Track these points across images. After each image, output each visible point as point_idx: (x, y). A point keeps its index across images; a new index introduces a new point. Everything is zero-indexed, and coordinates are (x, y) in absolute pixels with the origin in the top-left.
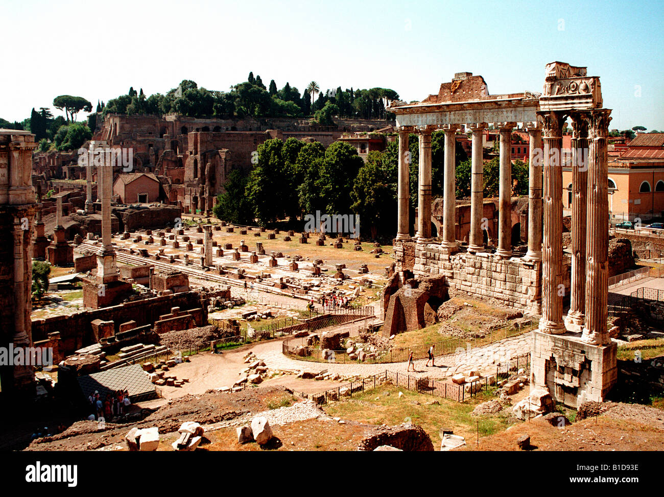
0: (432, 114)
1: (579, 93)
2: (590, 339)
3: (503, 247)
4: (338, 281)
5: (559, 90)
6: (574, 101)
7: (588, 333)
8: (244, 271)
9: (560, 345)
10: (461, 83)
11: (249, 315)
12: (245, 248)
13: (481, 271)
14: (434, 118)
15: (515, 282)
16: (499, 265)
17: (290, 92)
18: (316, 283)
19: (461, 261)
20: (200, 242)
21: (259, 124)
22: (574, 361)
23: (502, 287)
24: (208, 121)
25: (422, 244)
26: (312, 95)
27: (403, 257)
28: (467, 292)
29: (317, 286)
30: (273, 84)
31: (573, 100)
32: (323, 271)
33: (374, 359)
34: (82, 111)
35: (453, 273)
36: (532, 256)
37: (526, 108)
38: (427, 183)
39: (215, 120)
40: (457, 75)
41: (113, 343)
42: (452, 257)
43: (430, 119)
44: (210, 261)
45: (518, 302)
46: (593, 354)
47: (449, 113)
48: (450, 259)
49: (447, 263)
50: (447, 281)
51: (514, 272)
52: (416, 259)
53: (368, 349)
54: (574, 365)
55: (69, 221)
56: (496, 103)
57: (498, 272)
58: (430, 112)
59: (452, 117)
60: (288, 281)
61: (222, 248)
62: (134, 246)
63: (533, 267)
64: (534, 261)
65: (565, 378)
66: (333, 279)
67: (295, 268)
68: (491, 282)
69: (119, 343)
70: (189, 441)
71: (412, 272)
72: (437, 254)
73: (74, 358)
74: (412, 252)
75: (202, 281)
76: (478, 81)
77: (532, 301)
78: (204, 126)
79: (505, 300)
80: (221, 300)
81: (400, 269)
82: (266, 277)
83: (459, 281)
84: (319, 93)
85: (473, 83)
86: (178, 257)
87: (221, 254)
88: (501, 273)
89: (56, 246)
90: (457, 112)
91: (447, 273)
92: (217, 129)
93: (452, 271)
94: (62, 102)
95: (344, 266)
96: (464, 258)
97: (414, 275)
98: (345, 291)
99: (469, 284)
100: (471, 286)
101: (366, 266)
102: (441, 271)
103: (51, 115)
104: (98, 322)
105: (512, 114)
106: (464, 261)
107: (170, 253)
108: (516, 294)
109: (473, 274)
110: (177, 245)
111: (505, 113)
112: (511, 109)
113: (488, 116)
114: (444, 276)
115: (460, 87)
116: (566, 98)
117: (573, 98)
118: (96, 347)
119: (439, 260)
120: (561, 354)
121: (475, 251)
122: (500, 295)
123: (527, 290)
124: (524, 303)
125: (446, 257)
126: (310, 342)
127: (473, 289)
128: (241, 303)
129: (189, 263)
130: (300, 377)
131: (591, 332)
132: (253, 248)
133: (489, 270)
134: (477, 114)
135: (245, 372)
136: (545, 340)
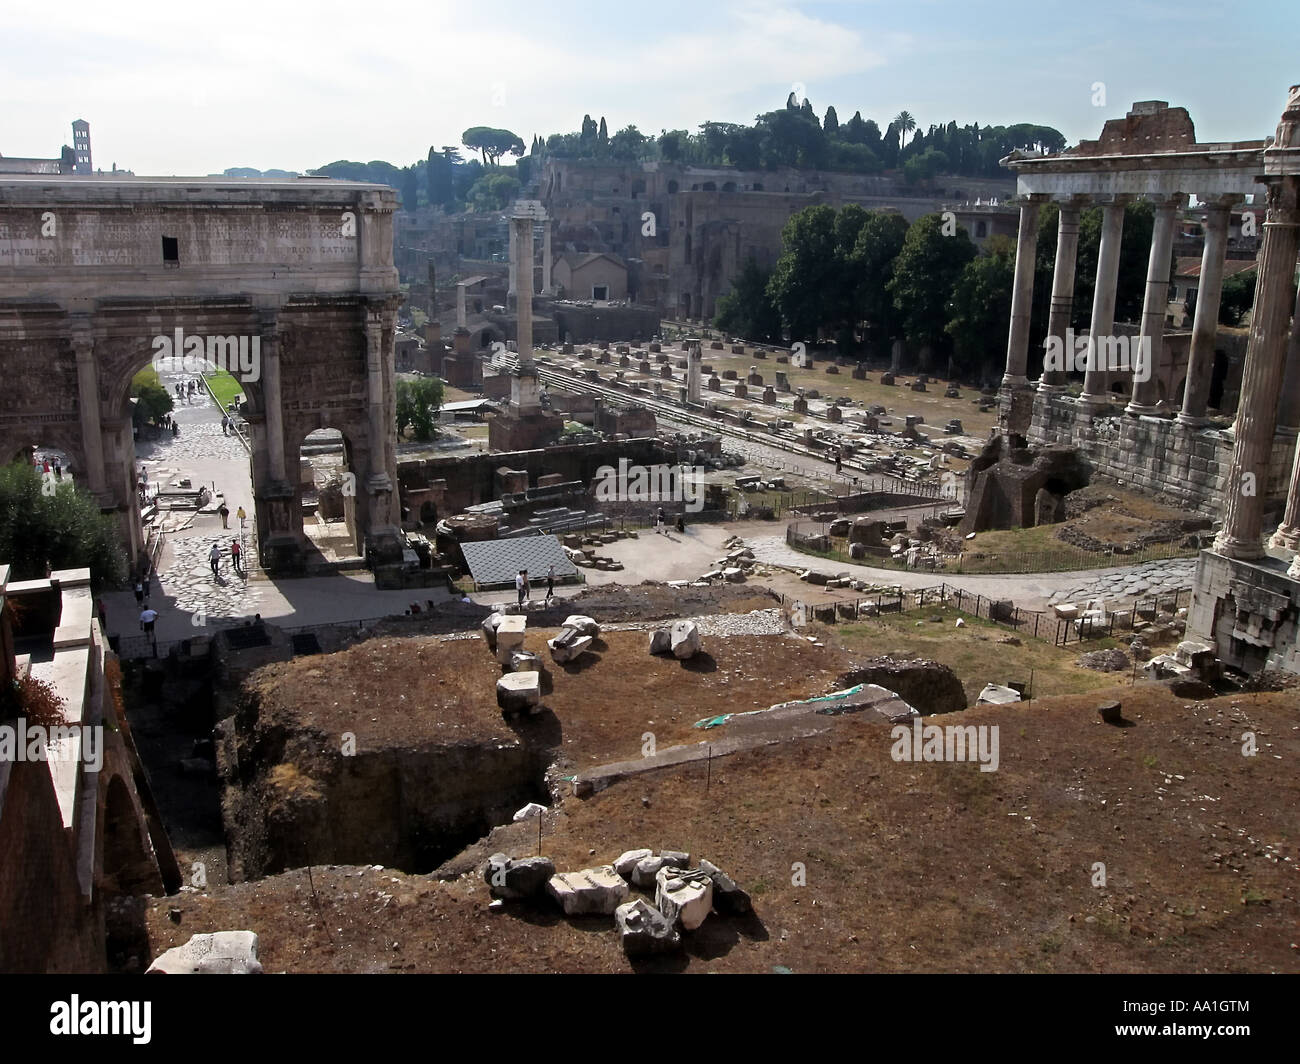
0: (1083, 174)
3: (1190, 410)
4: (905, 441)
8: (749, 414)
9: (1246, 578)
10: (1143, 120)
11: (748, 481)
12: (756, 380)
13: (1146, 446)
14: (1088, 181)
15: (1206, 470)
16: (1179, 439)
17: (861, 129)
18: (868, 442)
19: (1111, 426)
20: (683, 365)
21: (803, 180)
22: (1268, 605)
23: (1180, 476)
24: (714, 173)
26: (901, 134)
27: (1012, 412)
28: (1117, 479)
29: (868, 447)
30: (831, 114)
32: (883, 424)
33: (931, 567)
34: (508, 154)
35: (1095, 446)
38: (1064, 294)
39: (725, 173)
40: (1138, 106)
41: (522, 502)
42: (1097, 420)
43: (1080, 184)
44: (696, 396)
47: (1115, 173)
48: (1092, 423)
49: (1087, 428)
50: (1084, 458)
51: (1205, 453)
52: (1033, 417)
53: (926, 549)
54: (1268, 612)
55: (479, 322)
56: (1206, 157)
58: (1079, 172)
59: (1121, 181)
60: (820, 436)
61: (719, 378)
62: (578, 365)
65: (1249, 631)
66: (898, 439)
67: (835, 416)
68: (1161, 466)
69: (530, 503)
70: (573, 639)
71: (1025, 438)
72: (1070, 413)
73: (460, 518)
74: (1027, 405)
75: (681, 425)
76: (1176, 118)
78: (708, 180)
79: (1183, 499)
80: (703, 455)
81: (1005, 431)
82: (786, 425)
83: (1104, 460)
84: (915, 130)
85: (1167, 121)
86: (645, 386)
87: (715, 386)
88: (1181, 452)
89: (456, 357)
90: (1130, 173)
91: (1085, 445)
92: (729, 186)
93: (1094, 443)
94: (475, 138)
95: (921, 421)
96: (1118, 423)
97: (1027, 443)
98: (916, 459)
99: (1123, 466)
100: (1124, 470)
101: (958, 423)
102: (1074, 440)
103: (460, 159)
104: (504, 471)
105: (1236, 180)
106: (1117, 427)
107: (633, 378)
108: (1205, 490)
109: (1131, 450)
110: (645, 368)
111: (1222, 177)
112: (1234, 170)
113: (1189, 181)
114: (1079, 450)
118: (496, 505)
119: (1073, 422)
120: (1246, 592)
121: (1138, 412)
122: (1175, 489)
124: (1217, 505)
125: (1088, 418)
126: (835, 531)
127: (1127, 475)
128: (738, 462)
129: (662, 396)
130: (804, 579)
132: (771, 381)
133: (1161, 446)
134: (1169, 178)
135: (721, 563)
136: (1222, 567)
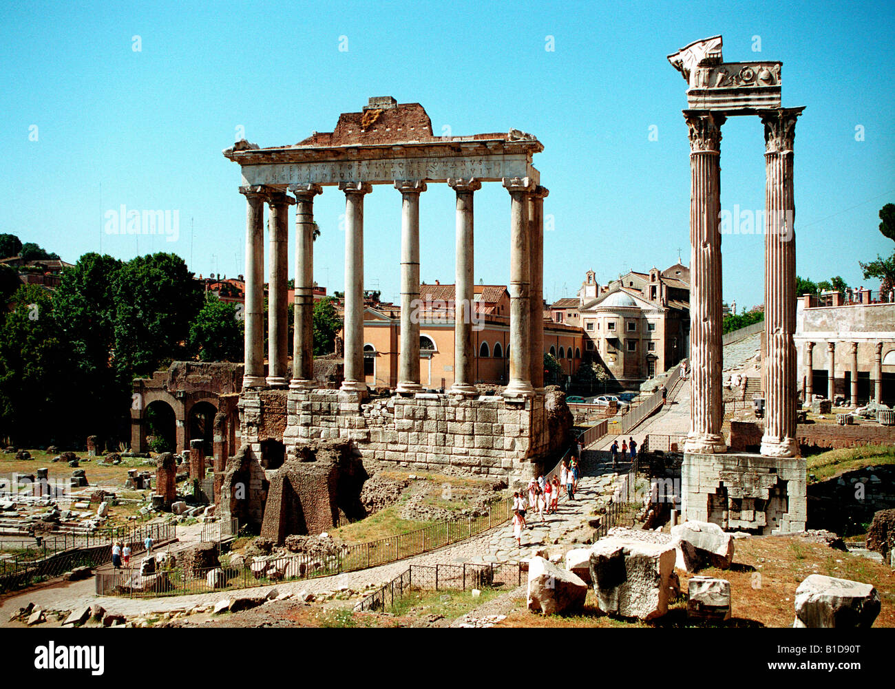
0: (321, 164)
1: (758, 85)
2: (782, 449)
5: (722, 80)
6: (750, 97)
7: (778, 442)
9: (733, 467)
10: (381, 113)
13: (426, 423)
14: (326, 171)
15: (491, 434)
16: (461, 409)
19: (384, 410)
22: (759, 486)
23: (466, 445)
25: (302, 389)
27: (261, 416)
28: (399, 462)
31: (748, 94)
35: (368, 434)
36: (520, 389)
37: (507, 157)
38: (308, 284)
40: (374, 100)
42: (365, 407)
43: (318, 173)
45: (497, 465)
46: (790, 470)
47: (356, 163)
48: (361, 411)
49: (357, 417)
50: (357, 449)
51: (488, 417)
52: (289, 417)
54: (760, 493)
56: (451, 146)
57: (459, 421)
58: (316, 162)
59: (364, 169)
63: (523, 406)
64: (525, 395)
65: (743, 518)
68: (445, 439)
71: (281, 441)
72: (334, 405)
74: (280, 405)
76: (415, 112)
77: (522, 460)
79: (472, 466)
81: (254, 438)
83: (380, 446)
85: (406, 114)
88: (464, 421)
90: (374, 161)
91: (357, 434)
93: (366, 430)
96: (390, 405)
97: (284, 446)
99: (403, 447)
100: (405, 451)
101: (83, 474)
102: (343, 432)
105: (482, 166)
106: (391, 411)
108: (493, 453)
109: (410, 430)
111: (468, 164)
112: (480, 158)
113: (437, 168)
114: (351, 441)
115: (379, 121)
116: (736, 92)
117: (748, 92)
119: (338, 413)
120: (738, 479)
121: (411, 391)
122: (463, 459)
123: (513, 444)
124: (508, 465)
125: (355, 407)
127: (409, 456)
131: (782, 439)
133: (442, 419)
134: (415, 165)
136: (708, 464)
